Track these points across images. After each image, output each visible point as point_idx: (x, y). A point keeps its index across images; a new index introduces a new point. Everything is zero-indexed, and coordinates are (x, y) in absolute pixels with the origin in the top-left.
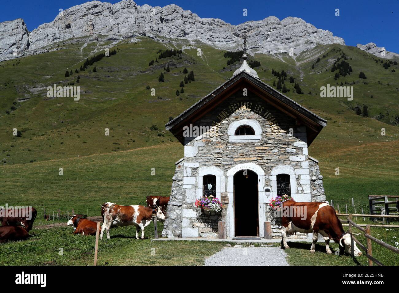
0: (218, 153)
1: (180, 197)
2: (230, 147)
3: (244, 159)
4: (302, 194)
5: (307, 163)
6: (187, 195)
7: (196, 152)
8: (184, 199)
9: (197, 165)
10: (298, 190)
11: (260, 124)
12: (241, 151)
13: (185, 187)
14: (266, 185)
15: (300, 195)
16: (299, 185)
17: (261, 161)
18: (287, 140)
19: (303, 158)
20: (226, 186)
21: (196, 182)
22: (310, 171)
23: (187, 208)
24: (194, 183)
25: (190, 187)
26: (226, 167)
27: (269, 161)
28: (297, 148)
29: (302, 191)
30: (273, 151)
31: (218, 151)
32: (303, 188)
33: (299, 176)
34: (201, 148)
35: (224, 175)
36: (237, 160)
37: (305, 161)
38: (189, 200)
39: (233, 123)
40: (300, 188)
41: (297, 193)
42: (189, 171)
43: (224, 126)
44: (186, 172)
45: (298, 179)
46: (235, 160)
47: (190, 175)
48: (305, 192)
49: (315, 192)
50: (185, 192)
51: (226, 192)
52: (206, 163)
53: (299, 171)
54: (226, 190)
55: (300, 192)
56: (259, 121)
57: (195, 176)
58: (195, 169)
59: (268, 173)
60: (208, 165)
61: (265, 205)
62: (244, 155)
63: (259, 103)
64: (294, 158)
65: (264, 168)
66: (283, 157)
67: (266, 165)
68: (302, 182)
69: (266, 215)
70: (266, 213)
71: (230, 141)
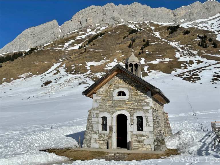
0: (108, 106)
1: (90, 128)
2: (114, 103)
3: (120, 108)
5: (151, 110)
6: (94, 127)
7: (98, 105)
8: (92, 129)
9: (98, 112)
10: (147, 125)
11: (128, 90)
12: (119, 104)
13: (93, 123)
14: (131, 122)
15: (148, 127)
16: (147, 122)
17: (129, 109)
18: (141, 98)
19: (149, 108)
20: (112, 123)
21: (98, 120)
22: (153, 114)
23: (94, 133)
24: (97, 121)
25: (95, 123)
26: (112, 113)
27: (132, 109)
28: (146, 102)
29: (149, 125)
30: (135, 104)
31: (109, 105)
32: (150, 124)
33: (147, 117)
34: (100, 103)
35: (111, 117)
36: (117, 109)
37: (151, 109)
38: (94, 129)
39: (115, 90)
40: (148, 124)
41: (146, 126)
42: (95, 114)
43: (111, 92)
44: (93, 115)
45: (147, 119)
46: (116, 109)
47: (95, 117)
48: (150, 126)
49: (155, 126)
50: (93, 125)
51: (112, 125)
52: (103, 111)
53: (147, 115)
54: (112, 124)
55: (148, 125)
57: (98, 117)
58: (97, 114)
59: (132, 116)
60: (104, 112)
61: (130, 132)
62: (121, 106)
63: (128, 80)
64: (145, 108)
65: (130, 113)
66: (140, 107)
67: (131, 111)
68: (149, 120)
69: (131, 137)
70: (131, 136)
71: (114, 99)
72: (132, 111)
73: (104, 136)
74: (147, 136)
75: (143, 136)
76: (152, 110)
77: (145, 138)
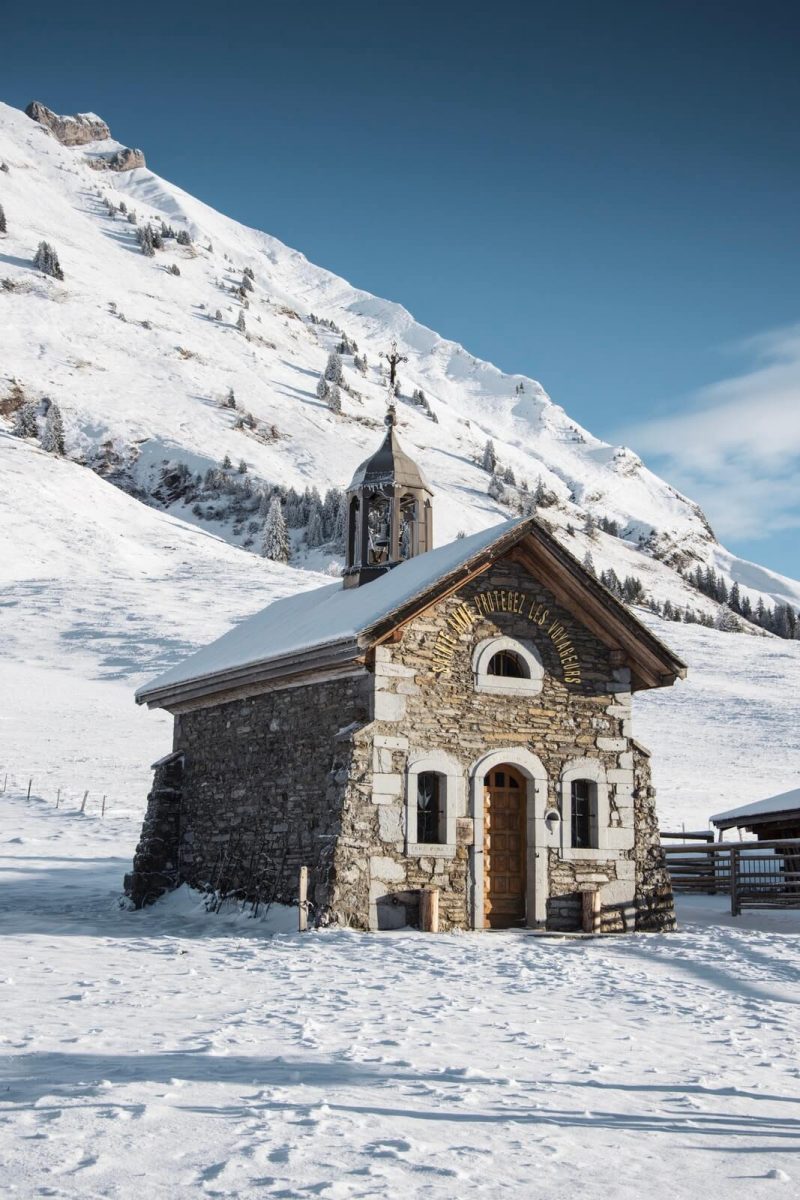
0: (449, 718)
1: (365, 826)
2: (477, 704)
3: (506, 737)
4: (619, 829)
5: (630, 756)
6: (382, 821)
7: (404, 710)
8: (376, 830)
9: (402, 744)
10: (611, 820)
11: (540, 650)
12: (499, 716)
14: (550, 804)
15: (615, 830)
16: (614, 807)
17: (541, 745)
19: (623, 745)
20: (468, 803)
21: (405, 787)
22: (634, 775)
23: (382, 855)
24: (396, 790)
25: (388, 800)
26: (467, 754)
27: (556, 746)
28: (612, 719)
29: (619, 823)
30: (565, 723)
31: (452, 712)
32: (622, 815)
33: (615, 787)
34: (412, 701)
35: (464, 773)
36: (493, 737)
37: (627, 752)
38: (386, 836)
39: (483, 643)
40: (615, 815)
41: (609, 826)
42: (387, 757)
43: (465, 648)
44: (380, 761)
45: (612, 794)
46: (487, 737)
47: (390, 769)
48: (624, 825)
50: (378, 813)
51: (467, 816)
52: (426, 742)
53: (615, 775)
54: (468, 811)
55: (615, 823)
56: (538, 645)
57: (400, 773)
58: (400, 755)
59: (555, 777)
60: (431, 747)
61: (547, 852)
62: (506, 726)
63: (540, 599)
64: (607, 744)
65: (546, 763)
66: (585, 739)
67: (551, 755)
68: (619, 800)
69: (549, 875)
70: (550, 870)
71: (477, 689)
72: (552, 752)
73: (429, 870)
74: (610, 870)
75: (597, 868)
76: (631, 753)
77: (603, 878)
